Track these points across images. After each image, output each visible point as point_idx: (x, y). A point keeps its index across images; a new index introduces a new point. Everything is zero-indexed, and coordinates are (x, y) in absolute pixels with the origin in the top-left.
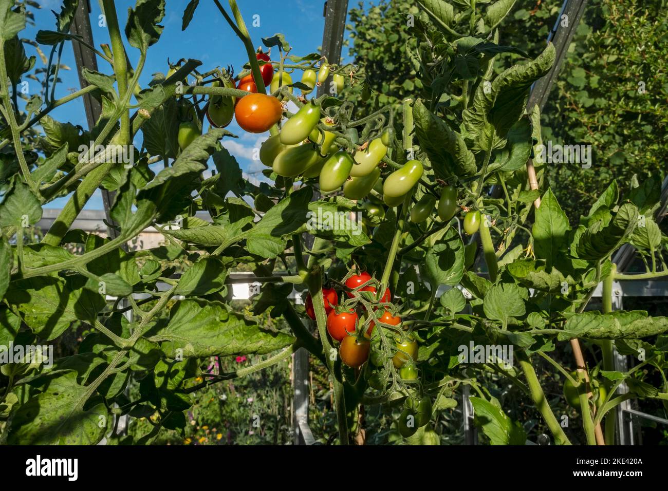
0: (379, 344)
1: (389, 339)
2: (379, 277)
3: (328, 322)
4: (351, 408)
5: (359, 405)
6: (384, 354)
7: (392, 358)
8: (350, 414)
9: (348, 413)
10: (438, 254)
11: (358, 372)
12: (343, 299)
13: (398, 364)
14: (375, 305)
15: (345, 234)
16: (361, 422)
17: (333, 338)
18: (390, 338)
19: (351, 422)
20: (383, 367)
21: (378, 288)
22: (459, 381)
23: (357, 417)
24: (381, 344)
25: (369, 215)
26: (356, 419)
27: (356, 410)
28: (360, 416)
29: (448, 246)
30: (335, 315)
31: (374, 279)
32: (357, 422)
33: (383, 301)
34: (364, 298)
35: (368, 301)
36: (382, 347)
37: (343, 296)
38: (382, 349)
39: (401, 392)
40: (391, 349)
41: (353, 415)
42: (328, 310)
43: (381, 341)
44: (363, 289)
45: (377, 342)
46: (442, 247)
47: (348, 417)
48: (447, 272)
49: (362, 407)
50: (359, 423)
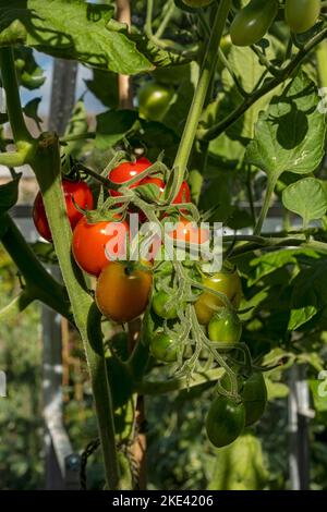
0: (169, 277)
1: (188, 270)
2: (169, 162)
3: (75, 241)
4: (121, 400)
5: (135, 397)
6: (179, 295)
7: (193, 303)
8: (118, 411)
9: (115, 408)
10: (276, 121)
11: (134, 342)
12: (101, 197)
13: (204, 314)
14: (163, 209)
15: (100, 53)
16: (138, 422)
17: (84, 272)
18: (190, 267)
19: (121, 423)
20: (177, 320)
21: (168, 178)
22: (292, 356)
23: (131, 415)
24: (172, 279)
25: (149, 46)
26: (129, 418)
27: (130, 403)
28: (137, 413)
29: (294, 106)
30: (88, 227)
31: (159, 164)
32: (131, 424)
33: (178, 200)
34: (142, 198)
35: (149, 201)
36: (175, 282)
37: (102, 192)
38: (175, 285)
39: (203, 374)
40: (193, 288)
41: (124, 413)
42: (75, 220)
43: (173, 273)
44: (142, 182)
45: (166, 274)
46: (284, 108)
47: (114, 414)
48: (292, 151)
49: (140, 399)
50: (135, 424)
